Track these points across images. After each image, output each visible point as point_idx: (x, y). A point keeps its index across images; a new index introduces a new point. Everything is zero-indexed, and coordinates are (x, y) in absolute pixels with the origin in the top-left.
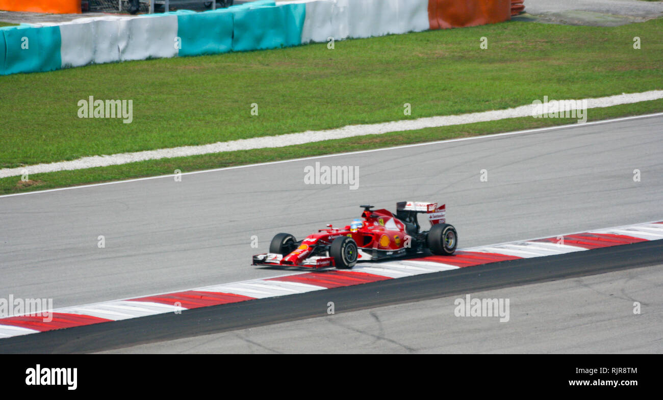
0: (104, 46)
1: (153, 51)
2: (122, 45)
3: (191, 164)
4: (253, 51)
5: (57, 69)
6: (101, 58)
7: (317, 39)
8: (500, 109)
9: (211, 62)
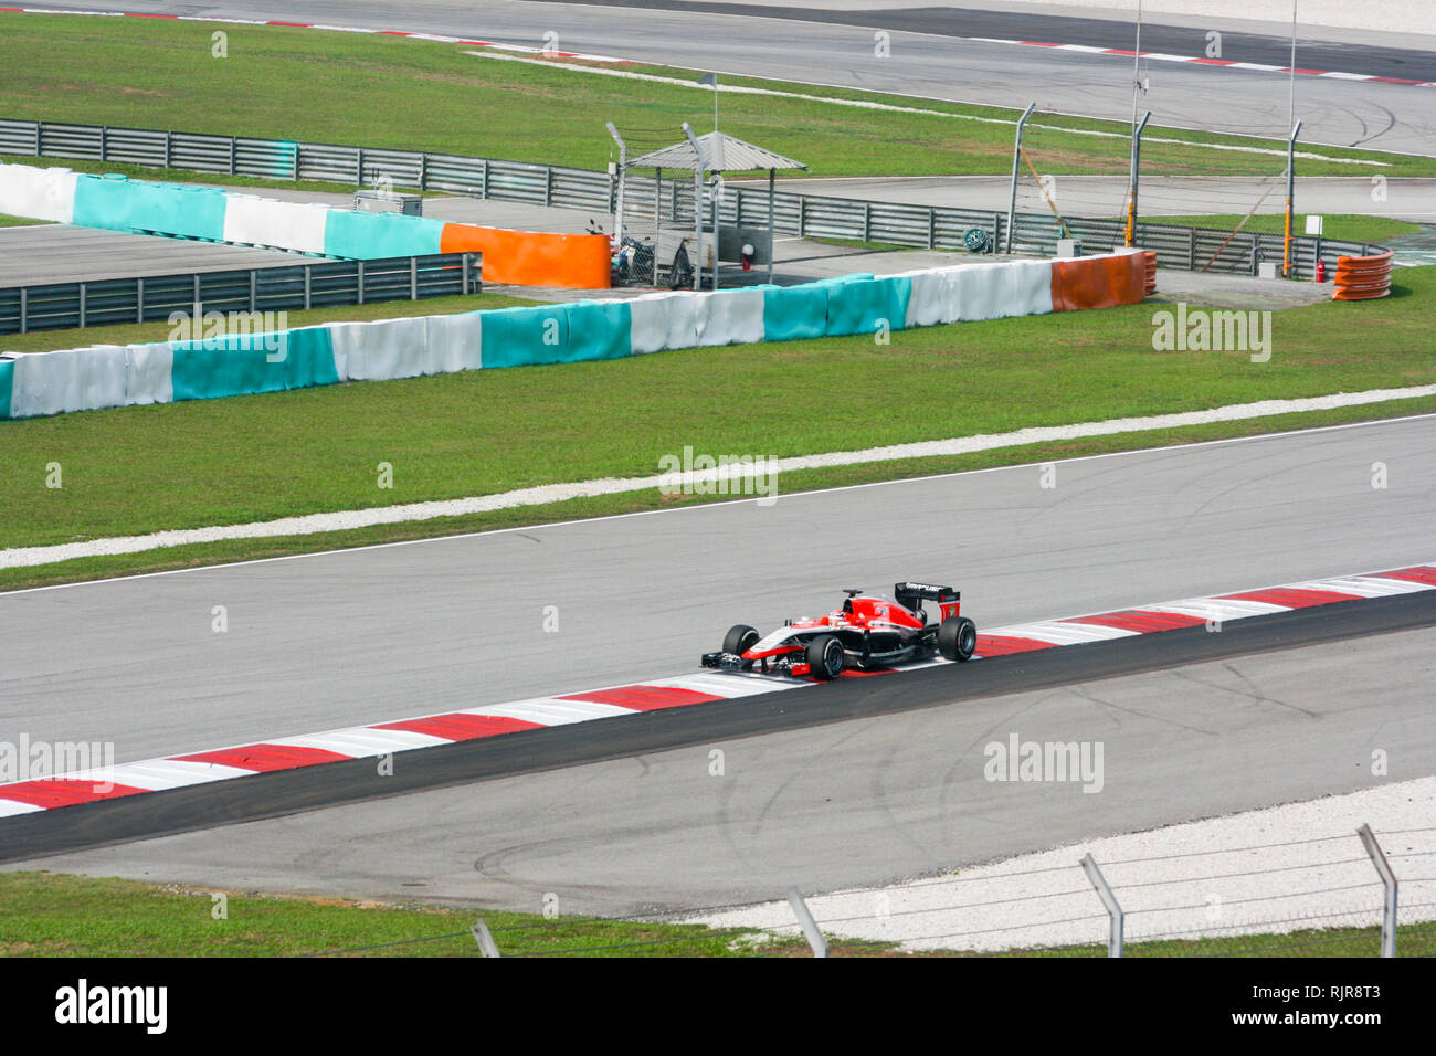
0: (679, 327)
1: (735, 336)
2: (700, 327)
3: (861, 474)
4: (850, 335)
5: (626, 356)
6: (674, 345)
7: (923, 322)
8: (1199, 410)
9: (809, 348)
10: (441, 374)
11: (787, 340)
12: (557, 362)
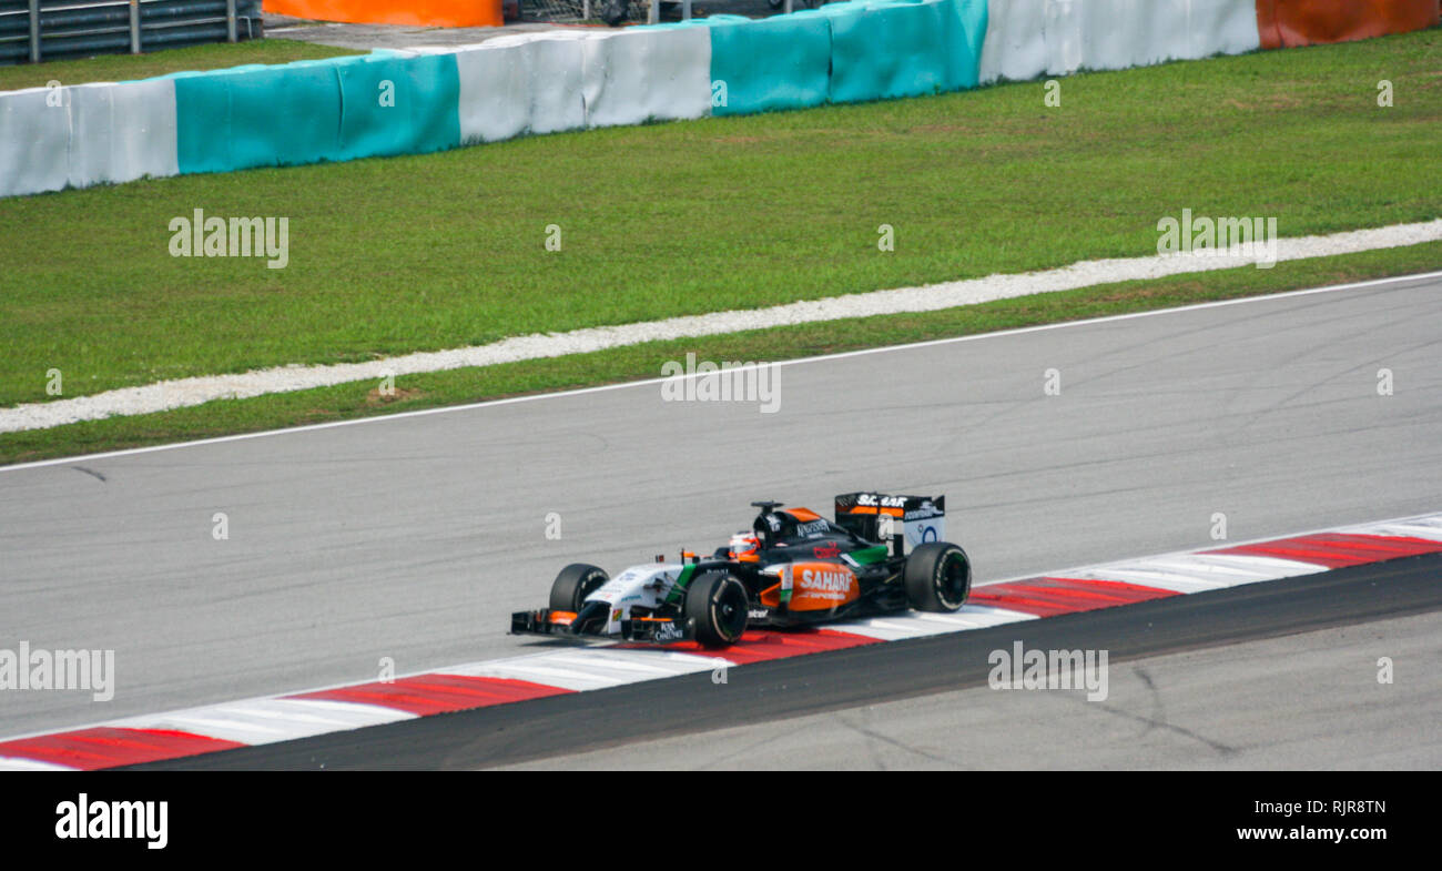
0: (552, 95)
1: (657, 107)
2: (590, 93)
4: (873, 101)
5: (451, 148)
6: (544, 124)
7: (1014, 74)
8: (1415, 220)
9: (783, 127)
10: (103, 188)
11: (751, 113)
12: (322, 161)
